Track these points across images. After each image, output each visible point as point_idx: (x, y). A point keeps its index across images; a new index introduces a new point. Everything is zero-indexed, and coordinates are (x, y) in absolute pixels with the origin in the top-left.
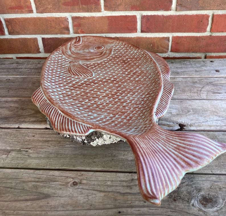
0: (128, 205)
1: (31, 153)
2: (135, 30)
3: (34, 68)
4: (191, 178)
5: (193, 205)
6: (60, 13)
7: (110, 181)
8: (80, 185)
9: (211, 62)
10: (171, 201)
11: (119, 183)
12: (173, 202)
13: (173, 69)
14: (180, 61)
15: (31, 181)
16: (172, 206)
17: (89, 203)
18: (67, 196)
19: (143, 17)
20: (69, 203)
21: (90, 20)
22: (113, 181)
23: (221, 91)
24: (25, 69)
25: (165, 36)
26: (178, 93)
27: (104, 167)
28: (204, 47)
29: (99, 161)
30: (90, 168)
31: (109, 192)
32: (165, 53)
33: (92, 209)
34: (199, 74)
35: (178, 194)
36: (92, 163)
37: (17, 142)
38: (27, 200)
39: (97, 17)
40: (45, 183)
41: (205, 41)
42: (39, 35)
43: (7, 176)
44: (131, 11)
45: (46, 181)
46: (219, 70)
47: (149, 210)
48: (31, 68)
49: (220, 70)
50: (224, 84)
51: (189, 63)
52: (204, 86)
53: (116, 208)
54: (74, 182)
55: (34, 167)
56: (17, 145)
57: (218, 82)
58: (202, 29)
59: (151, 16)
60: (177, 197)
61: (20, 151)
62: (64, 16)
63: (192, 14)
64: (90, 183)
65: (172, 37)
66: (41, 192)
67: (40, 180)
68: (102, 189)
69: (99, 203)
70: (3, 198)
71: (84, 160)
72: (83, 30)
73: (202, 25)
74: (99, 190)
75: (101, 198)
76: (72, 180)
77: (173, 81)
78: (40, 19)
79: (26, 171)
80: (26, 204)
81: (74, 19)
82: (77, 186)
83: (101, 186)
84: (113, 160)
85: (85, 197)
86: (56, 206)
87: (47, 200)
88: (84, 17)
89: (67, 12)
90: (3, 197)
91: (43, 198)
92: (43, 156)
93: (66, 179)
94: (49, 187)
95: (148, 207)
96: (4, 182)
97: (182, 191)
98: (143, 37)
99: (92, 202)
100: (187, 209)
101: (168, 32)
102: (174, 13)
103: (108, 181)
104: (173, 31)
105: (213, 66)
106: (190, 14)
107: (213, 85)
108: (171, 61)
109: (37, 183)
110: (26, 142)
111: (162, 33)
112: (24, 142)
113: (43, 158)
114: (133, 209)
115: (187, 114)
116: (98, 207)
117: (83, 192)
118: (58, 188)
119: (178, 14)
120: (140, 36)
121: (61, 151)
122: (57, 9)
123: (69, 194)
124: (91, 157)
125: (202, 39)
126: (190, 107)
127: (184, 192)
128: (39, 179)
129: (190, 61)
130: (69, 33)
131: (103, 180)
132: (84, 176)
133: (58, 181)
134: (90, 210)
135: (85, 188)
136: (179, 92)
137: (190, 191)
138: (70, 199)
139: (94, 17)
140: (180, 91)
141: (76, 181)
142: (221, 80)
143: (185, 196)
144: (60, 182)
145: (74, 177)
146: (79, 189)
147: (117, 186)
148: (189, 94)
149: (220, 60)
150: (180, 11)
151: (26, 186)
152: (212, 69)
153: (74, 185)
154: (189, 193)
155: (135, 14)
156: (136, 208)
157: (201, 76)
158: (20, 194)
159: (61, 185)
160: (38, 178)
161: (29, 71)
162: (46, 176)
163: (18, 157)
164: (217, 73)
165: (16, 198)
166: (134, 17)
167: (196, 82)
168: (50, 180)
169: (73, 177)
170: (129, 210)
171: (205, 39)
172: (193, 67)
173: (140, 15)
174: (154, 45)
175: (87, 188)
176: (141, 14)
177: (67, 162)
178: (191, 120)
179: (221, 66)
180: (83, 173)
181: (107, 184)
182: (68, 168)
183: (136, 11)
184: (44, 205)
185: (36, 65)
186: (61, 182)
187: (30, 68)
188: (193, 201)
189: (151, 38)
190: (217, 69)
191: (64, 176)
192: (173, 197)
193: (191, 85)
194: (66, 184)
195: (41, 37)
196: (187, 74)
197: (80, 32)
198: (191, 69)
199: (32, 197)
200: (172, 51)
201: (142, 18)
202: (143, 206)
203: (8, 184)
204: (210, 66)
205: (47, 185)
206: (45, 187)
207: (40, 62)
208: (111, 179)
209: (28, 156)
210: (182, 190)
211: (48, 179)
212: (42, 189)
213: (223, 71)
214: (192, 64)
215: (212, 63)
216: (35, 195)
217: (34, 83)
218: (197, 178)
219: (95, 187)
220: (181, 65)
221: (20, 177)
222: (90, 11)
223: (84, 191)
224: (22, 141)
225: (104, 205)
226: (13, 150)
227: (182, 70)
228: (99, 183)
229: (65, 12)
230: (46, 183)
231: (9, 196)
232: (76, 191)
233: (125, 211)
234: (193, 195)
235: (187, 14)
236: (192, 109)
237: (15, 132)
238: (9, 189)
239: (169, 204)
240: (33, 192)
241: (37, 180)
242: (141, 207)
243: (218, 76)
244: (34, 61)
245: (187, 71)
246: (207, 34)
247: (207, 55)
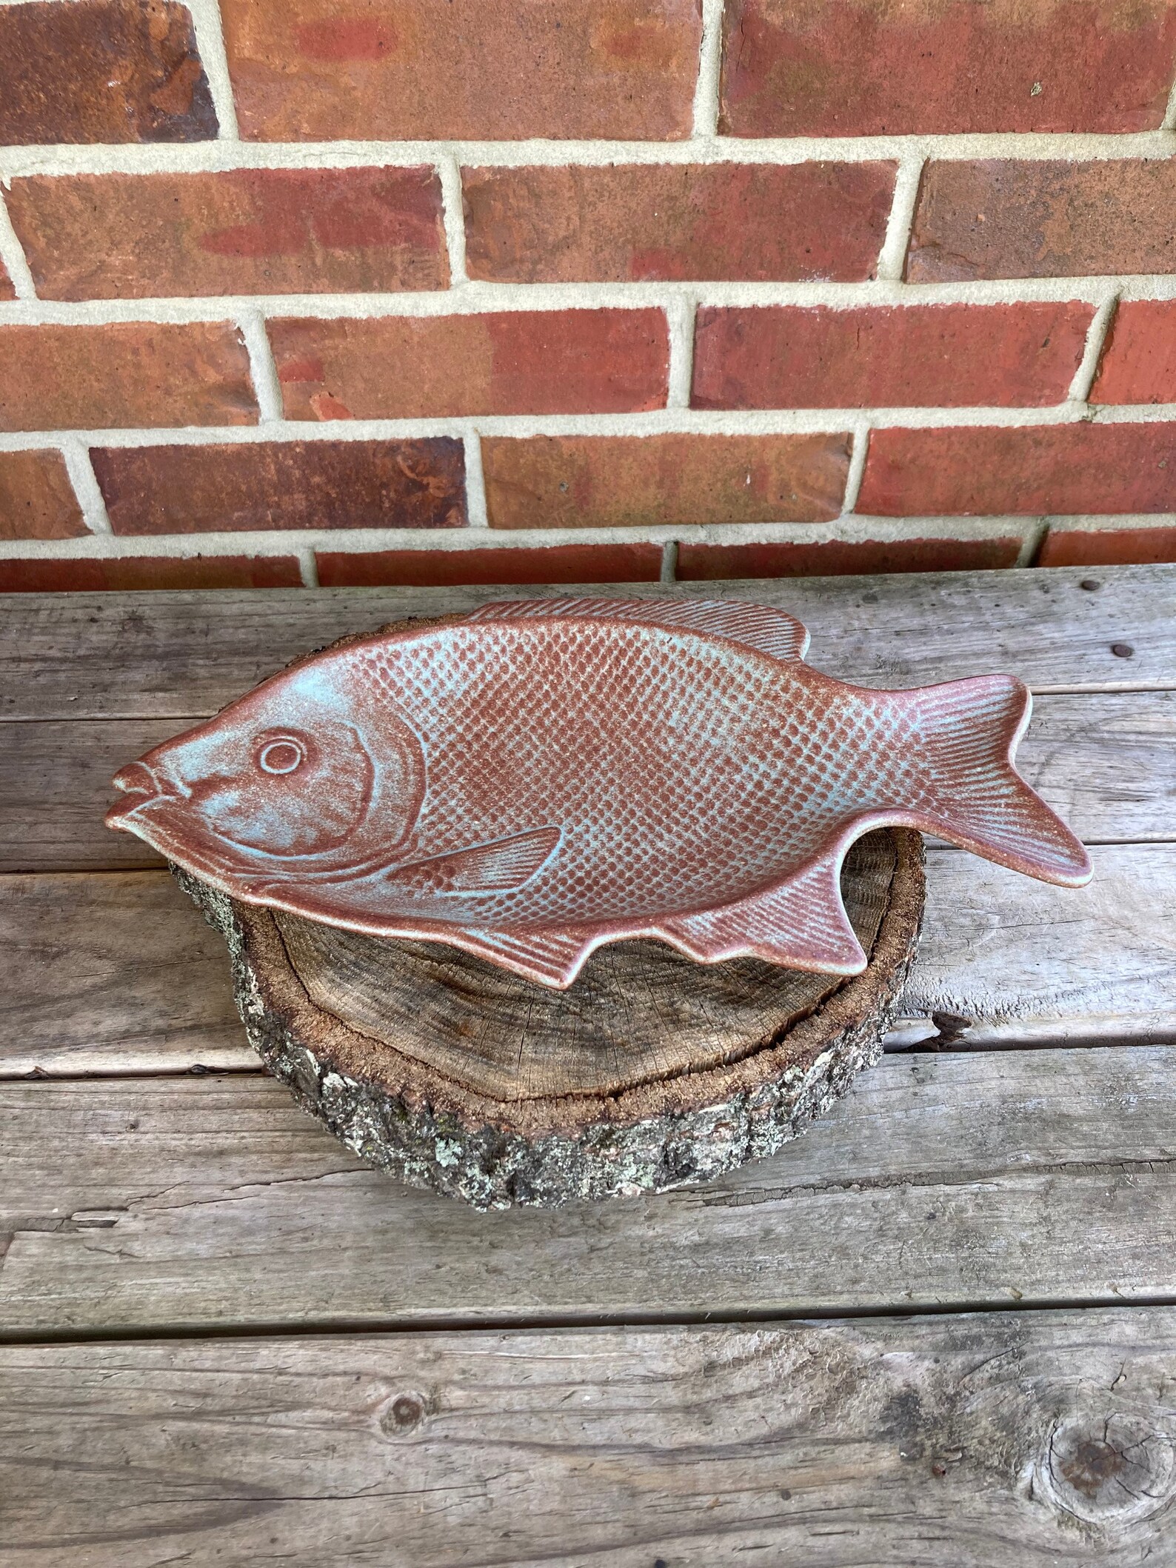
0: (701, 1516)
1: (134, 1236)
2: (654, 394)
3: (70, 655)
4: (1013, 1337)
5: (1030, 1494)
6: (192, 296)
7: (595, 1383)
8: (434, 1417)
9: (1086, 586)
10: (921, 1476)
11: (640, 1389)
12: (932, 1483)
13: (879, 639)
14: (915, 587)
15: (159, 1416)
16: (927, 1508)
17: (493, 1524)
18: (372, 1491)
19: (705, 320)
20: (388, 1529)
21: (379, 340)
22: (606, 1382)
23: (1146, 786)
24: (13, 666)
25: (831, 429)
27: (550, 1299)
28: (1039, 488)
29: (518, 1264)
30: (473, 1309)
31: (594, 1447)
32: (825, 521)
33: (514, 1560)
35: (951, 1433)
36: (485, 1275)
37: (41, 1168)
38: (155, 1531)
39: (422, 320)
40: (238, 1418)
41: (1052, 453)
42: (70, 433)
43: (23, 1393)
44: (636, 280)
45: (243, 1411)
46: (1128, 644)
47: (811, 1541)
48: (52, 659)
49: (1135, 645)
50: (1160, 734)
51: (959, 600)
52: (1051, 755)
53: (639, 1543)
54: (399, 1404)
55: (160, 1322)
56: (44, 1185)
57: (1127, 726)
58: (1040, 390)
59: (754, 312)
60: (945, 1455)
61: (66, 1224)
62: (217, 319)
63: (992, 303)
64: (486, 1400)
65: (869, 433)
66: (225, 1475)
67: (211, 1404)
68: (556, 1435)
69: (547, 1517)
70: (20, 1526)
71: (435, 1260)
72: (338, 400)
73: (1044, 366)
74: (536, 1439)
75: (556, 1488)
76: (384, 1390)
78: (64, 336)
79: (126, 1357)
80: (151, 1552)
81: (279, 331)
82: (420, 1427)
83: (546, 1416)
84: (592, 1249)
85: (471, 1491)
86: (319, 1555)
87: (263, 1524)
88: (342, 322)
89: (232, 294)
90: (18, 1520)
91: (243, 1514)
92: (203, 1249)
93: (356, 1388)
94: (266, 1444)
95: (803, 1521)
96: (8, 1428)
97: (972, 1413)
98: (701, 438)
99: (510, 1514)
100: (1002, 1517)
101: (847, 400)
102: (891, 296)
103: (583, 1382)
104: (874, 400)
105: (1094, 613)
106: (983, 303)
107: (1101, 742)
108: (865, 586)
109: (196, 1426)
110: (96, 1164)
111: (811, 412)
112: (84, 1166)
113: (209, 1264)
114: (731, 1540)
115: (975, 947)
116: (545, 1541)
117: (453, 1458)
118: (314, 1444)
119: (916, 303)
120: (684, 430)
121: (299, 1210)
122: (165, 274)
123: (379, 1476)
124: (476, 1241)
125: (1038, 443)
126: (987, 899)
127: (984, 1423)
128: (206, 1395)
129: (966, 585)
130: (252, 418)
131: (553, 1379)
132: (446, 1364)
133: (309, 1405)
134: (505, 1561)
135: (461, 1434)
137: (1014, 1414)
138: (392, 1505)
139: (403, 321)
141: (407, 1394)
142: (1144, 711)
143: (987, 1442)
144: (325, 1407)
145: (394, 1373)
146: (430, 1441)
147: (630, 1411)
149: (1133, 576)
150: (927, 282)
151: (137, 1447)
152: (1092, 634)
153: (402, 1420)
154: (1008, 1425)
155: (656, 303)
156: (744, 1534)
158: (112, 1498)
159: (328, 1425)
160: (196, 1394)
161: (42, 680)
162: (239, 1376)
163: (63, 1268)
164: (1121, 661)
165: (94, 1524)
166: (654, 319)
168: (264, 1402)
169: (388, 1372)
170: (708, 1545)
171: (1050, 445)
172: (985, 627)
173: (689, 305)
174: (765, 476)
175: (473, 1434)
176: (693, 303)
177: (343, 1277)
178: (1001, 984)
179: (1139, 618)
180: (441, 1342)
181: (575, 1401)
182: (354, 1314)
183: (662, 280)
184: (251, 1553)
185: (78, 636)
186: (330, 1409)
187: (44, 659)
188: (1027, 1472)
189: (748, 439)
190: (1118, 636)
191: (341, 1368)
192: (928, 1452)
194: (356, 1418)
195: (79, 441)
197: (319, 413)
198: (978, 641)
199: (179, 1510)
200: (860, 509)
201: (697, 326)
202: (776, 1520)
203: (35, 1439)
204: (1077, 619)
205: (253, 1429)
206: (243, 1442)
207: (99, 608)
208: (597, 1375)
209: (121, 1253)
210: (968, 1410)
211: (252, 1398)
212: (228, 1459)
213: (1153, 653)
214: (983, 603)
215: (1088, 595)
216: (195, 1499)
217: (84, 765)
218: (1040, 1333)
219: (512, 1422)
220: (922, 614)
221: (94, 1394)
222: (376, 284)
223: (458, 1455)
224: (72, 1160)
225: (573, 1526)
226: (26, 1225)
227: (927, 651)
228: (537, 1403)
229: (222, 294)
230: (243, 1419)
231: (50, 1512)
232: (413, 1456)
233: (687, 1553)
234: (1029, 1433)
235: (964, 301)
236: (1000, 911)
237: (22, 1104)
238: (45, 1473)
239: (907, 1495)
240: (181, 1481)
241: (194, 1404)
242: (766, 1526)
243: (1126, 685)
244: (62, 603)
245: (954, 651)
246: (1069, 412)
247: (1055, 530)
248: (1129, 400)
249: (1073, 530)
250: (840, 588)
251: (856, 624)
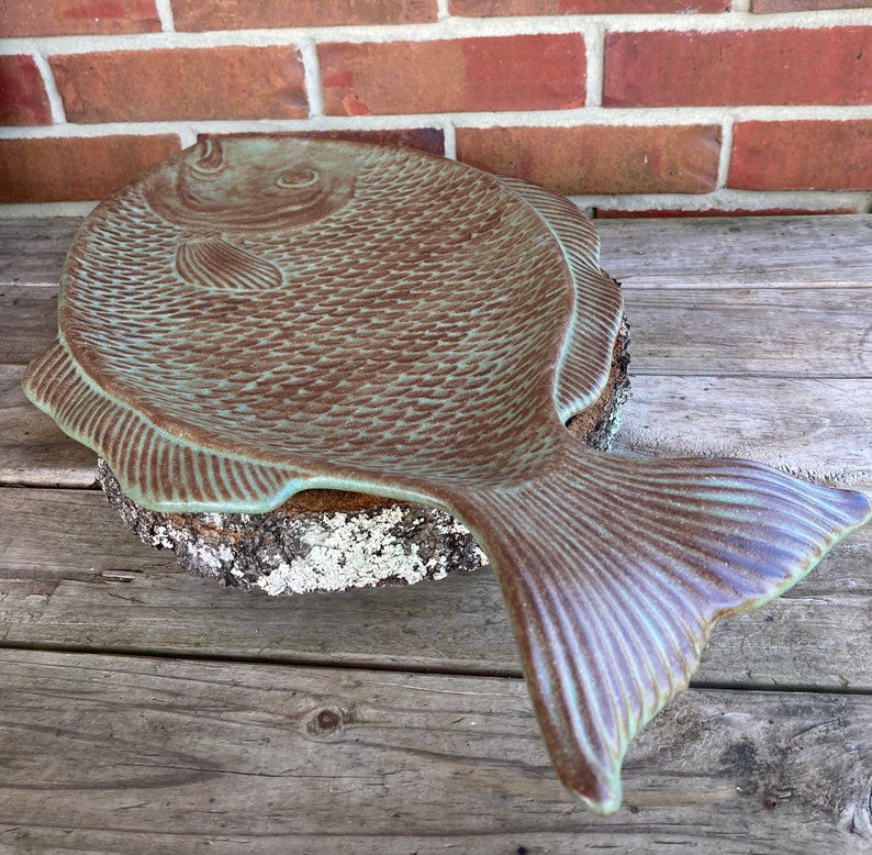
0: (559, 818)
1: (144, 589)
2: (575, 97)
4: (840, 710)
5: (852, 828)
6: (270, 28)
7: (479, 713)
8: (349, 726)
10: (754, 806)
11: (519, 721)
12: (764, 813)
13: (741, 253)
14: (769, 224)
15: (141, 706)
16: (758, 831)
17: (387, 806)
18: (294, 773)
19: (612, 41)
20: (303, 801)
21: (390, 58)
22: (490, 713)
25: (705, 122)
26: (766, 351)
27: (451, 655)
28: (866, 168)
29: (429, 628)
30: (390, 657)
31: (475, 759)
32: (704, 193)
33: (401, 834)
34: (852, 276)
35: (782, 777)
36: (402, 634)
37: (87, 542)
38: (122, 785)
39: (418, 43)
40: (199, 713)
42: (186, 124)
43: (45, 682)
44: (562, 14)
45: (204, 708)
47: (654, 847)
51: (805, 232)
53: (505, 833)
54: (323, 714)
55: (154, 647)
56: (87, 553)
58: (860, 90)
59: (645, 35)
60: (776, 792)
61: (98, 578)
62: (285, 43)
63: (817, 27)
64: (392, 718)
65: (734, 125)
66: (183, 751)
67: (180, 701)
68: (446, 748)
69: (431, 806)
70: (23, 772)
71: (365, 622)
72: (361, 101)
73: (860, 74)
74: (429, 749)
75: (442, 785)
76: (313, 703)
77: (741, 301)
78: (189, 56)
79: (124, 664)
80: (117, 800)
81: (325, 52)
82: (337, 732)
83: (439, 733)
84: (488, 622)
85: (372, 781)
86: (245, 815)
87: (206, 788)
88: (366, 45)
89: (296, 26)
90: (23, 768)
91: (192, 779)
92: (192, 602)
93: (292, 700)
94: (217, 733)
95: (649, 831)
96: (29, 704)
97: (801, 764)
98: (610, 128)
99: (401, 800)
100: (825, 844)
101: (717, 102)
102: (743, 23)
103: (471, 712)
104: (736, 100)
106: (811, 27)
108: (731, 223)
109: (167, 715)
110: (126, 542)
111: (690, 109)
112: (118, 543)
113: (195, 611)
114: (584, 839)
115: (809, 437)
116: (428, 823)
117: (361, 756)
118: (253, 736)
119: (760, 27)
120: (599, 122)
122: (255, 13)
123: (301, 762)
124: (397, 611)
125: (861, 133)
126: (821, 409)
127: (811, 772)
128: (178, 695)
129: (809, 223)
130: (304, 115)
131: (447, 708)
132: (364, 690)
133: (254, 708)
134: (394, 834)
135: (369, 740)
136: (768, 347)
137: (838, 767)
138: (308, 785)
139: (405, 45)
140: (774, 341)
141: (330, 708)
143: (814, 786)
144: (265, 711)
145: (322, 692)
146: (344, 742)
147: (508, 735)
148: (815, 356)
150: (768, 13)
151: (121, 725)
153: (324, 726)
154: (834, 775)
155: (577, 30)
156: (596, 835)
157: (859, 280)
158: (95, 759)
159: (267, 724)
160: (171, 693)
162: (205, 684)
163: (91, 606)
165: (78, 775)
166: (575, 41)
167: (841, 307)
168: (220, 704)
169: (317, 691)
170: (565, 840)
172: (824, 247)
173: (599, 32)
174: (658, 157)
175: (378, 741)
176: (602, 29)
177: (293, 627)
178: (829, 461)
180: (360, 675)
181: (463, 724)
182: (297, 653)
183: (580, 13)
184: (193, 807)
186: (269, 713)
188: (849, 811)
189: (644, 129)
191: (283, 686)
192: (761, 789)
193: (817, 317)
194: (288, 721)
195: (192, 130)
196: (800, 273)
197: (348, 110)
198: (818, 255)
199: (143, 772)
200: (731, 185)
201: (606, 46)
202: (624, 827)
203: (47, 713)
205: (208, 721)
206: (199, 729)
208: (483, 707)
209: (133, 600)
210: (798, 761)
211: (212, 699)
212: (187, 740)
214: (821, 233)
216: (157, 766)
218: (864, 709)
219: (411, 735)
220: (774, 239)
221: (96, 687)
222: (389, 18)
223: (365, 754)
224: (110, 539)
225: (452, 814)
226: (70, 577)
227: (778, 261)
228: (433, 723)
229: (290, 26)
230: (203, 713)
231: (47, 764)
232: (329, 751)
233: (546, 845)
234: (852, 782)
235: (796, 25)
236: (831, 416)
237: (82, 502)
238: (49, 737)
239: (741, 821)
240: (149, 752)
241: (167, 700)
242: (616, 832)
245: (798, 261)
250: (712, 224)
251: (724, 244)
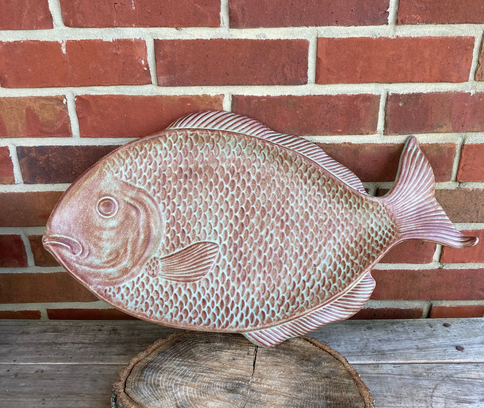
3: (92, 342)
9: (445, 325)
13: (373, 342)
14: (385, 324)
23: (472, 398)
24: (72, 345)
26: (389, 402)
28: (427, 291)
34: (424, 357)
41: (430, 279)
46: (462, 346)
48: (85, 343)
49: (464, 346)
50: (476, 379)
51: (401, 329)
52: (437, 385)
57: (464, 375)
58: (424, 258)
73: (423, 251)
77: (375, 372)
105: (449, 335)
107: (454, 381)
108: (367, 324)
125: (424, 276)
129: (403, 324)
136: (390, 400)
140: (392, 396)
142: (469, 370)
148: (411, 405)
149: (462, 322)
152: (448, 342)
157: (428, 359)
161: (82, 350)
164: (460, 352)
167: (421, 375)
171: (429, 276)
172: (410, 339)
179: (465, 337)
185: (95, 335)
187: (83, 343)
190: (458, 343)
193: (410, 381)
196: (401, 355)
198: (408, 344)
204: (443, 337)
207: (102, 326)
213: (471, 349)
214: (409, 331)
215: (446, 328)
217: (95, 381)
220: (388, 334)
227: (390, 347)
243: (462, 361)
244: (90, 324)
245: (400, 347)
246: (434, 265)
247: (434, 306)
248: (454, 262)
249: (441, 306)
250: (359, 324)
251: (365, 337)
